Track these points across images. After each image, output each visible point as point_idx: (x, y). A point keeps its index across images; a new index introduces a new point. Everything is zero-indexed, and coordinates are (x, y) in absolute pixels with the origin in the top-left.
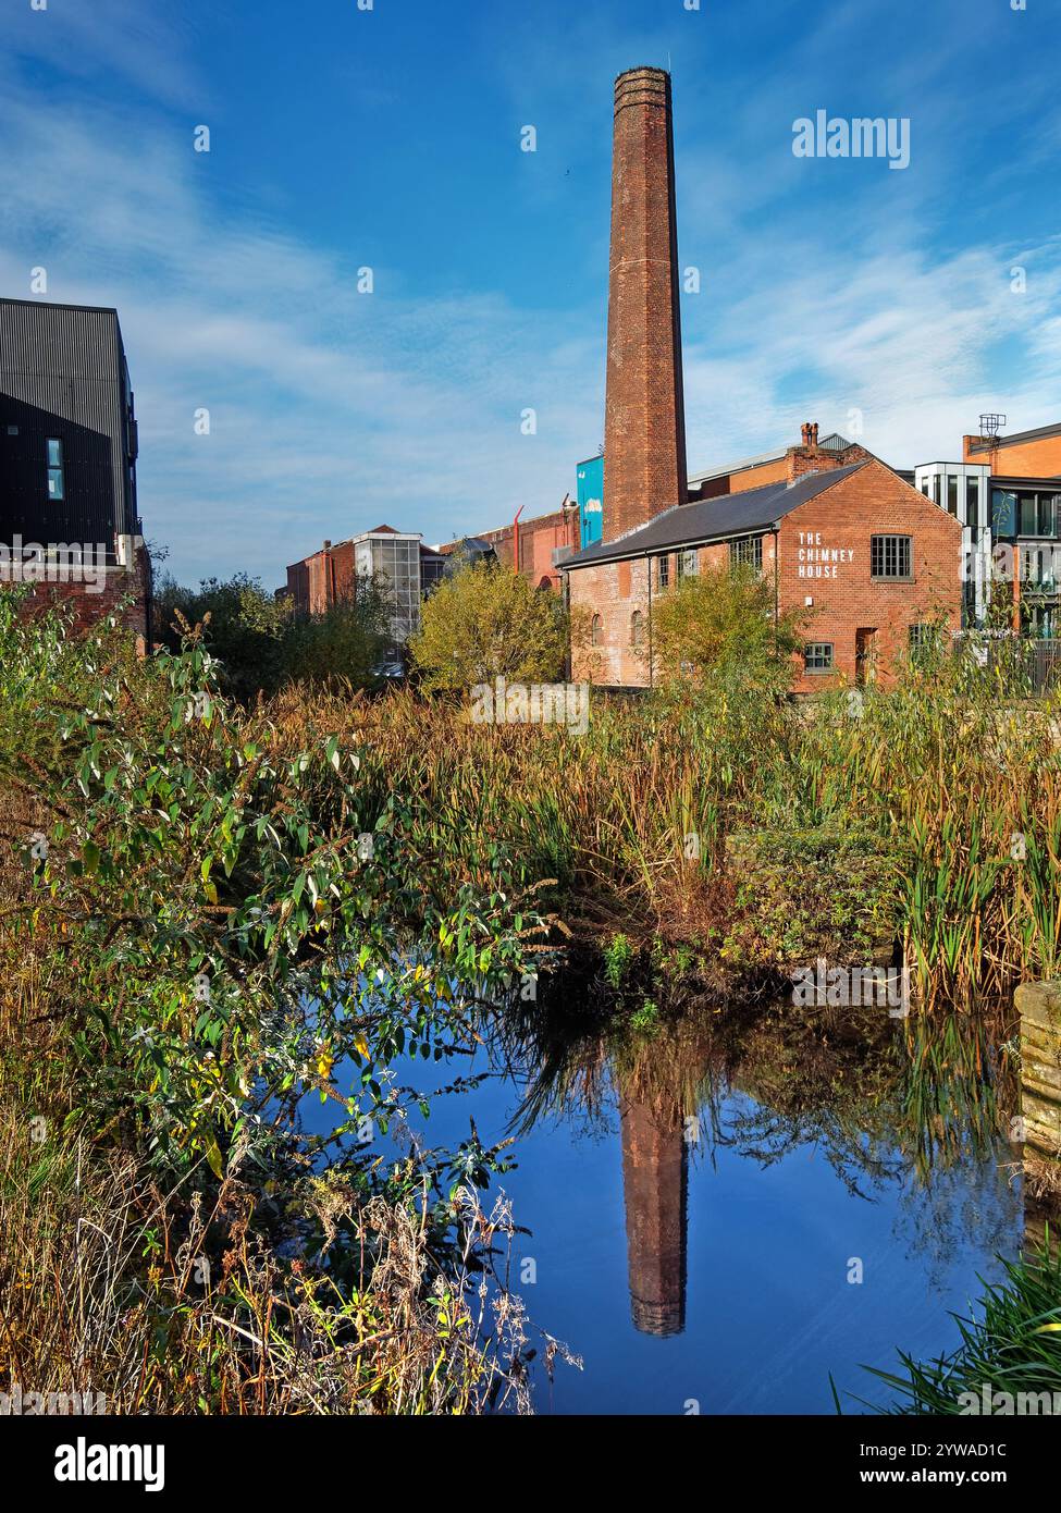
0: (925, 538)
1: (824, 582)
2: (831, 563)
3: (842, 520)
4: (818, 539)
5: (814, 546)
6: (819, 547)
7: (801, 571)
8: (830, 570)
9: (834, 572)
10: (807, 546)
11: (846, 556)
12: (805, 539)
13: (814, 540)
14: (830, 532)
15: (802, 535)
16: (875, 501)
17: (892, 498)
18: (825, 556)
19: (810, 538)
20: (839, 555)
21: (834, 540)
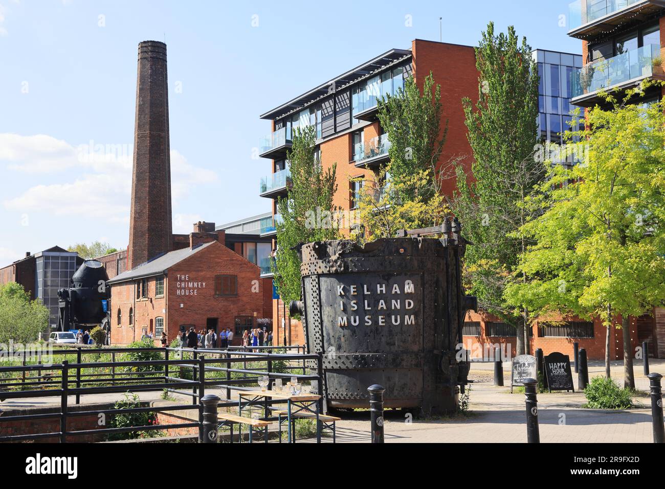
0: (243, 276)
1: (190, 296)
2: (194, 288)
3: (200, 269)
4: (187, 278)
5: (185, 281)
6: (188, 281)
7: (178, 292)
8: (193, 292)
9: (195, 292)
10: (181, 281)
11: (202, 285)
12: (180, 278)
13: (185, 278)
14: (193, 275)
15: (179, 276)
16: (217, 260)
17: (226, 259)
18: (191, 285)
19: (183, 277)
20: (198, 285)
21: (195, 278)
